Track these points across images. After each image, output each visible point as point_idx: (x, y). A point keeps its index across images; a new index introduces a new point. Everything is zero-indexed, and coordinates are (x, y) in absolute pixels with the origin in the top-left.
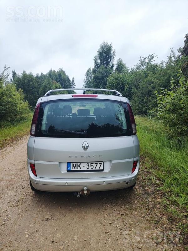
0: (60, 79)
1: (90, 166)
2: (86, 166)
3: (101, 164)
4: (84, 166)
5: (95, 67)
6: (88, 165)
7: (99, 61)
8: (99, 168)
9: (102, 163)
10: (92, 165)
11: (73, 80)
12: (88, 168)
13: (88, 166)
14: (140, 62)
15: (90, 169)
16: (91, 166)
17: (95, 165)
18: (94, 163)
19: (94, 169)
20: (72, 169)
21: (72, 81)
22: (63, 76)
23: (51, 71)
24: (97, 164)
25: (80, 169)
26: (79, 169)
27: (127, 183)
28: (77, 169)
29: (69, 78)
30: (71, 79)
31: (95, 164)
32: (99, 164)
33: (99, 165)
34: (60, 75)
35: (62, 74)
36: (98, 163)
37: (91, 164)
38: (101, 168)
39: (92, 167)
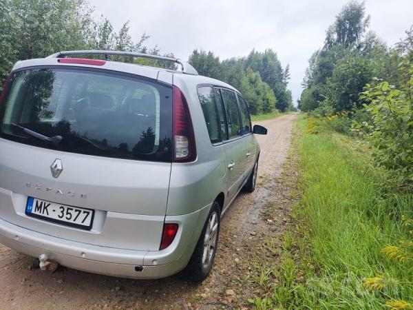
0: (265, 66)
1: (65, 212)
2: (59, 212)
3: (88, 213)
4: (54, 211)
5: (325, 46)
6: (62, 209)
7: (335, 36)
8: (83, 222)
9: (91, 212)
10: (69, 211)
11: (287, 70)
12: (61, 216)
13: (62, 212)
14: (407, 36)
15: (64, 219)
16: (67, 213)
17: (74, 214)
18: (74, 209)
19: (71, 221)
20: (33, 212)
21: (284, 70)
22: (270, 62)
23: (252, 53)
24: (80, 211)
25: (47, 216)
26: (45, 215)
27: (138, 269)
28: (41, 214)
29: (281, 65)
30: (284, 67)
31: (76, 211)
32: (84, 212)
33: (82, 216)
34: (265, 60)
35: (269, 58)
36: (82, 210)
37: (68, 209)
38: (87, 223)
39: (69, 216)
